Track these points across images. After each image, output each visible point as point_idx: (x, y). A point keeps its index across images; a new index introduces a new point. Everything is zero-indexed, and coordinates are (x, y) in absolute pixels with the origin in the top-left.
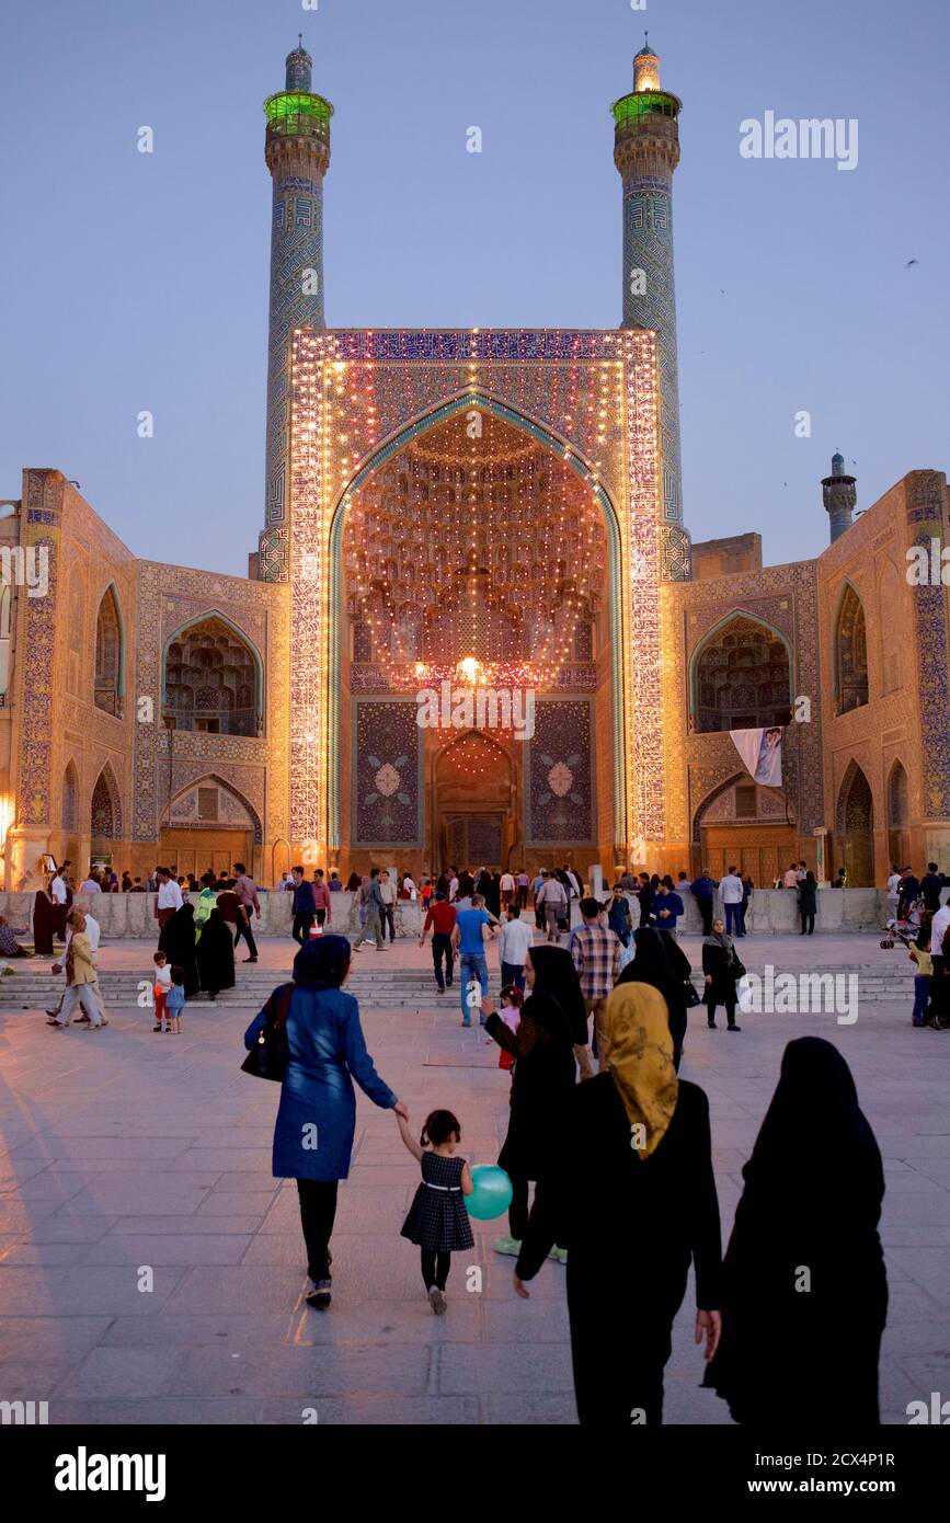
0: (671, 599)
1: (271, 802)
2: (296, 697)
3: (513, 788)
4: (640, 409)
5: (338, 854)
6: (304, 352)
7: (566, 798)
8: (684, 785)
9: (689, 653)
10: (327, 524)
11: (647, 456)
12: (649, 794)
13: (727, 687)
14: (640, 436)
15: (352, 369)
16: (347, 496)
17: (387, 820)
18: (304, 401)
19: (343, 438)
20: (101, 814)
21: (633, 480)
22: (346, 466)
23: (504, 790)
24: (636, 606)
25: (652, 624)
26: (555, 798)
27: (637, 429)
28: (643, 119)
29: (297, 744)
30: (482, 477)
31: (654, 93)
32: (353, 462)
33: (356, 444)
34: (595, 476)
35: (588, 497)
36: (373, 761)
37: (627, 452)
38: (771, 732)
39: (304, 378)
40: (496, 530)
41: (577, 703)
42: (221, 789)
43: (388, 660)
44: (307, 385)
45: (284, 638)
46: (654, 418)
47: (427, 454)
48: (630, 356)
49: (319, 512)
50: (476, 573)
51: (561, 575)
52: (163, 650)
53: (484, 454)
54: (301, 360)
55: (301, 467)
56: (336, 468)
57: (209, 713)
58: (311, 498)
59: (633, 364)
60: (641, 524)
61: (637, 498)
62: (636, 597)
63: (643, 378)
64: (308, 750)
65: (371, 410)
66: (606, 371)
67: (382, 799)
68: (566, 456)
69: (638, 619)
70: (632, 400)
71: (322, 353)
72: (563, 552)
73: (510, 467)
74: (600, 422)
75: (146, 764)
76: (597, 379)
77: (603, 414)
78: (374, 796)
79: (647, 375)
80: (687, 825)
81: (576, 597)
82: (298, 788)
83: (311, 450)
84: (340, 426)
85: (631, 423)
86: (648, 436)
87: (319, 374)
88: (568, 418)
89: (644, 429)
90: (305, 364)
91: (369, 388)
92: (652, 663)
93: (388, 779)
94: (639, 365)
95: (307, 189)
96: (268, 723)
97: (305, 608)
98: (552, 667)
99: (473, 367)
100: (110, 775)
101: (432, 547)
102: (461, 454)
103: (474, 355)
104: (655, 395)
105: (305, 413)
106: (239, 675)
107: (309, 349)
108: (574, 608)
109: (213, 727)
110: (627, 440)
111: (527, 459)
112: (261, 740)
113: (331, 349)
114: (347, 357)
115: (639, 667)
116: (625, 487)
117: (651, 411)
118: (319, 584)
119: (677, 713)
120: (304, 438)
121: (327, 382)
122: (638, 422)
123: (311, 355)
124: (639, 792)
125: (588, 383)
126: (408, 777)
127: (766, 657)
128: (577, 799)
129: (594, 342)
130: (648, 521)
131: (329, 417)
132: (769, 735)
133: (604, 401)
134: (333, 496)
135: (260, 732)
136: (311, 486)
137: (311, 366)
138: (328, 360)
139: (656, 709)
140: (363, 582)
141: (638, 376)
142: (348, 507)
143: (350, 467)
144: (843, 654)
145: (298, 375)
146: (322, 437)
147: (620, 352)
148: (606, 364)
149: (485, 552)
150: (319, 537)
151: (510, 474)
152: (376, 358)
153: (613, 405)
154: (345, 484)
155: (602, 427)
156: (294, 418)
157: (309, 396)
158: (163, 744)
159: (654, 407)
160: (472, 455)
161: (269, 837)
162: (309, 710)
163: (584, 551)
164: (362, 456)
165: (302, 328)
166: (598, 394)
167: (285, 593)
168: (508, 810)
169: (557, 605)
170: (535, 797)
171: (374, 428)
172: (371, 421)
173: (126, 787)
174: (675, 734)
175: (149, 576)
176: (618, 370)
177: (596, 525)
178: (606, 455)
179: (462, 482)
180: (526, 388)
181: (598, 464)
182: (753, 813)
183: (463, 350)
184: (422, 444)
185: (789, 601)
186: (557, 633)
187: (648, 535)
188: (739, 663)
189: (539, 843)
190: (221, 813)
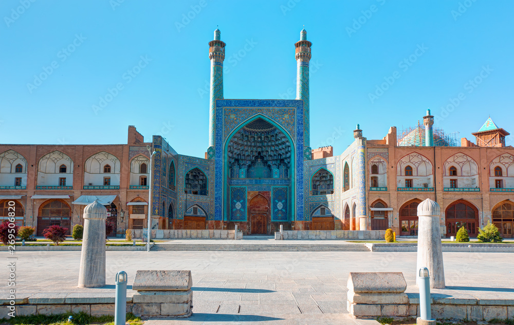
0: (306, 164)
1: (211, 210)
2: (216, 186)
3: (269, 208)
4: (300, 119)
5: (226, 223)
6: (218, 105)
7: (281, 210)
8: (308, 208)
9: (311, 177)
10: (224, 146)
11: (301, 130)
12: (300, 209)
13: (319, 185)
15: (230, 109)
16: (229, 139)
17: (238, 215)
18: (218, 116)
19: (228, 125)
20: (170, 213)
21: (298, 136)
23: (266, 208)
24: (298, 166)
25: (302, 170)
26: (279, 210)
27: (299, 124)
29: (216, 197)
30: (262, 134)
32: (230, 131)
33: (231, 126)
34: (289, 135)
36: (235, 201)
37: (296, 129)
39: (218, 111)
40: (265, 147)
41: (284, 188)
42: (198, 207)
43: (239, 178)
45: (213, 172)
46: (303, 121)
47: (249, 129)
48: (298, 106)
49: (222, 142)
50: (260, 157)
51: (281, 158)
52: (185, 176)
56: (226, 132)
57: (195, 190)
59: (298, 108)
60: (299, 146)
61: (299, 140)
62: (298, 164)
64: (219, 198)
65: (235, 118)
66: (292, 109)
67: (237, 210)
69: (298, 169)
70: (298, 117)
71: (223, 105)
72: (281, 152)
75: (181, 201)
76: (290, 112)
78: (235, 209)
80: (309, 217)
82: (217, 208)
83: (220, 128)
84: (227, 122)
85: (298, 122)
87: (222, 110)
88: (282, 121)
89: (301, 124)
92: (301, 179)
93: (238, 205)
94: (300, 108)
95: (219, 65)
96: (210, 192)
97: (218, 165)
98: (278, 179)
100: (173, 204)
101: (249, 151)
103: (260, 105)
104: (303, 115)
105: (219, 119)
106: (203, 181)
108: (284, 165)
109: (196, 193)
110: (297, 126)
112: (207, 196)
113: (225, 104)
114: (229, 106)
115: (298, 180)
116: (296, 138)
118: (222, 159)
119: (307, 191)
120: (218, 125)
121: (224, 112)
123: (220, 105)
125: (287, 113)
126: (243, 205)
127: (329, 178)
128: (284, 210)
129: (289, 102)
130: (301, 146)
131: (224, 120)
134: (225, 139)
135: (207, 194)
136: (220, 136)
137: (220, 108)
139: (302, 190)
140: (232, 159)
141: (300, 111)
142: (229, 141)
146: (223, 125)
147: (295, 105)
149: (262, 152)
150: (222, 149)
151: (268, 133)
152: (236, 106)
153: (293, 118)
154: (228, 136)
155: (290, 123)
157: (220, 115)
158: (185, 197)
159: (303, 118)
160: (259, 129)
161: (210, 219)
162: (219, 189)
164: (232, 130)
166: (290, 115)
167: (214, 162)
168: (267, 213)
170: (274, 210)
171: (235, 123)
173: (176, 207)
174: (307, 195)
175: (181, 158)
176: (295, 109)
178: (291, 130)
180: (272, 114)
182: (325, 214)
183: (257, 104)
184: (247, 126)
187: (301, 149)
188: (322, 179)
189: (274, 221)
190: (198, 213)
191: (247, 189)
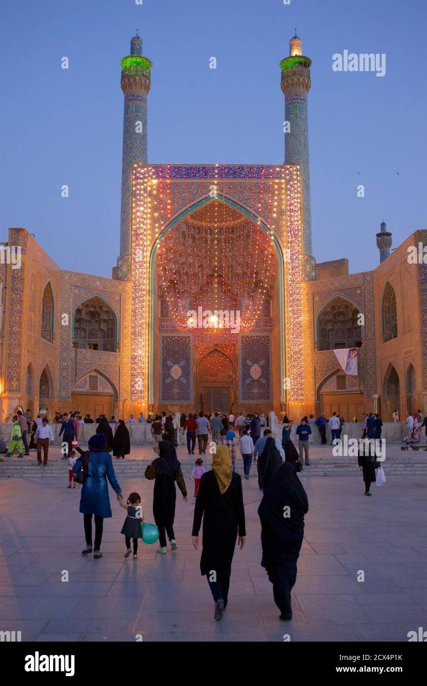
0: (306, 289)
1: (123, 382)
2: (134, 333)
3: (234, 376)
4: (293, 202)
5: (153, 406)
6: (138, 175)
7: (258, 381)
8: (312, 375)
9: (315, 314)
10: (149, 254)
11: (296, 223)
12: (297, 379)
13: (332, 330)
14: (292, 214)
15: (160, 183)
16: (158, 241)
17: (176, 391)
18: (138, 197)
19: (156, 214)
20: (44, 387)
21: (289, 234)
22: (157, 228)
23: (230, 377)
24: (291, 292)
25: (298, 300)
26: (253, 381)
27: (291, 211)
28: (294, 68)
29: (134, 355)
30: (220, 233)
31: (299, 56)
32: (161, 225)
33: (162, 217)
34: (272, 232)
35: (269, 241)
36: (169, 363)
37: (286, 221)
38: (353, 350)
39: (138, 187)
40: (226, 257)
41: (263, 337)
42: (99, 376)
43: (177, 317)
44: (140, 190)
45: (129, 306)
46: (299, 206)
47: (195, 222)
48: (288, 177)
49: (145, 249)
50: (217, 277)
51: (256, 278)
52: (73, 313)
53: (221, 222)
54: (137, 178)
55: (137, 228)
56: (153, 228)
57: (94, 341)
58: (141, 242)
59: (289, 181)
60: (293, 254)
61: (291, 242)
62: (291, 288)
63: (294, 187)
64: (140, 358)
65: (169, 201)
66: (277, 184)
67: (173, 380)
68: (258, 223)
69: (291, 298)
70: (289, 197)
71: (146, 175)
72: (257, 267)
73: (233, 228)
74: (274, 207)
75: (65, 364)
76: (273, 188)
77: (275, 204)
78: (170, 379)
79: (296, 186)
80: (314, 393)
81: (263, 288)
82: (135, 375)
83: (141, 220)
84: (155, 209)
85: (288, 208)
86: (296, 214)
87: (145, 185)
88: (260, 205)
89: (295, 211)
90: (139, 180)
91: (168, 191)
92: (298, 318)
93: (176, 372)
94: (292, 181)
95: (140, 100)
96: (121, 346)
97: (138, 293)
98: (252, 320)
99: (216, 182)
100: (48, 369)
101: (196, 264)
102: (210, 222)
103: (216, 176)
104: (299, 195)
105: (138, 203)
106: (108, 323)
107: (141, 174)
108: (262, 293)
109: (95, 347)
110: (286, 216)
111: (241, 224)
112: (118, 353)
113: (150, 173)
114: (158, 177)
115: (292, 320)
116: (286, 237)
117: (297, 202)
118: (145, 282)
119: (309, 341)
120: (138, 214)
121: (149, 189)
122: (292, 207)
123: (142, 176)
124: (292, 378)
125: (269, 190)
126: (186, 370)
127: (350, 316)
128: (263, 381)
129: (271, 170)
130: (296, 253)
131: (150, 205)
132: (352, 352)
133: (276, 198)
134: (151, 241)
135: (117, 350)
136: (141, 236)
137: (142, 181)
138: (149, 178)
139: (300, 340)
140: (165, 280)
141: (292, 186)
142: (158, 246)
143: (159, 228)
144: (386, 315)
145: (136, 185)
146: (146, 214)
147: (283, 175)
148: (277, 181)
149: (221, 267)
150: (145, 260)
151: (233, 231)
152: (171, 178)
153: (280, 200)
154: (157, 236)
155: (275, 210)
156: (134, 205)
157: (140, 195)
158: (73, 355)
159: (299, 201)
160: (215, 222)
161: (122, 398)
162: (140, 339)
163: (267, 266)
164: (165, 223)
165: (137, 164)
166: (273, 194)
167: (129, 286)
168: (232, 386)
169: (254, 292)
170: (244, 380)
171: (170, 210)
172: (169, 207)
173: (56, 375)
174: (309, 351)
175: (67, 277)
176: (282, 183)
177: (272, 255)
178: (277, 222)
179: (211, 235)
180: (240, 192)
181: (273, 227)
182: (344, 388)
183: (211, 174)
184: (192, 217)
185: (361, 290)
186: (254, 304)
187: (296, 259)
188: (338, 318)
189: (245, 402)
190: (99, 387)
191: (191, 338)
